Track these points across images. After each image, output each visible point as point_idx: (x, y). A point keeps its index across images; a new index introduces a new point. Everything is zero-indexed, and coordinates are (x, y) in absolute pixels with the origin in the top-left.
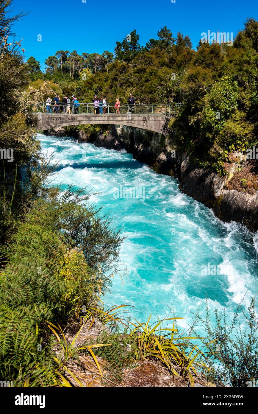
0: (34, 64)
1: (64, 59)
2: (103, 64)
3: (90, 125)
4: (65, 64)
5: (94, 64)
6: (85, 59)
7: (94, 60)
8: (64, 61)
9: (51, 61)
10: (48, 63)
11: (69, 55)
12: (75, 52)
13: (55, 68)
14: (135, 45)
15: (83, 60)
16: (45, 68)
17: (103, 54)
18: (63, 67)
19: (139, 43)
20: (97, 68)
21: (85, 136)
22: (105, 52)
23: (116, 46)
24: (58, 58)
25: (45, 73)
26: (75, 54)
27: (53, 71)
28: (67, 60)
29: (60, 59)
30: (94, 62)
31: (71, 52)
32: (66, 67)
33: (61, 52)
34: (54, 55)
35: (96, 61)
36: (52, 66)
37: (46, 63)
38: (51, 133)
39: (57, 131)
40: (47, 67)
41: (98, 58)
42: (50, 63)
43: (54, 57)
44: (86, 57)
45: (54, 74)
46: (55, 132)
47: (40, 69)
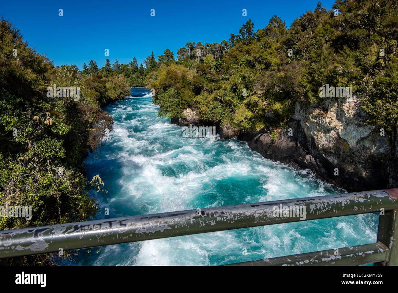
0: (169, 54)
1: (192, 49)
2: (221, 51)
3: (243, 119)
4: (192, 53)
5: (215, 51)
6: (207, 48)
7: (215, 48)
8: (192, 51)
9: (182, 52)
10: (180, 53)
11: (195, 46)
12: (200, 43)
13: (185, 56)
14: (250, 32)
15: (206, 49)
16: (177, 57)
17: (221, 43)
18: (191, 55)
19: (254, 30)
20: (217, 54)
21: (230, 131)
22: (223, 41)
23: (230, 37)
24: (187, 49)
25: (177, 60)
26: (200, 44)
27: (183, 59)
28: (193, 50)
29: (189, 50)
30: (214, 49)
31: (197, 43)
32: (193, 55)
33: (190, 44)
34: (184, 47)
35: (216, 48)
36: (183, 55)
37: (178, 53)
38: (183, 123)
39: (190, 120)
40: (179, 56)
41: (217, 46)
42: (181, 53)
43: (184, 48)
44: (208, 46)
45: (184, 61)
46: (187, 121)
47: (174, 58)
